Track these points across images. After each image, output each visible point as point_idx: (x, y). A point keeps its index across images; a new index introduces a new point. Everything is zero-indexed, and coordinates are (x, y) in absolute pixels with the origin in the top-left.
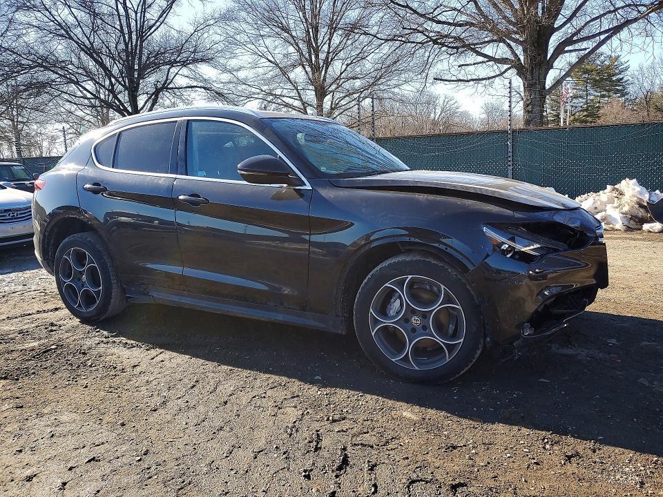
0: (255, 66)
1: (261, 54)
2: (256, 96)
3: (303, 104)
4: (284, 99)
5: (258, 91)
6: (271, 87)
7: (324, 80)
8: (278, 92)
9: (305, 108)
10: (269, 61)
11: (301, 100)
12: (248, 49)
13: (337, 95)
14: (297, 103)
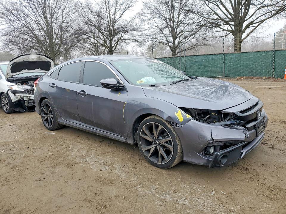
0: (150, 28)
1: (153, 24)
2: (151, 40)
3: (168, 42)
4: (161, 40)
5: (151, 38)
6: (156, 36)
7: (176, 32)
8: (158, 38)
9: (168, 43)
10: (155, 26)
11: (167, 40)
12: (148, 23)
13: (181, 38)
14: (166, 42)
